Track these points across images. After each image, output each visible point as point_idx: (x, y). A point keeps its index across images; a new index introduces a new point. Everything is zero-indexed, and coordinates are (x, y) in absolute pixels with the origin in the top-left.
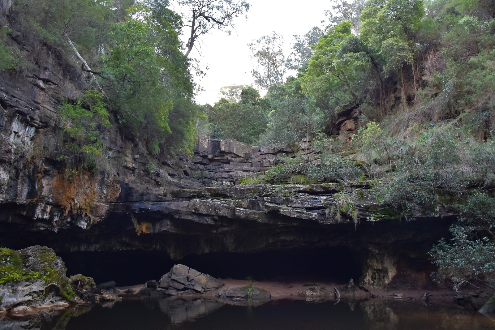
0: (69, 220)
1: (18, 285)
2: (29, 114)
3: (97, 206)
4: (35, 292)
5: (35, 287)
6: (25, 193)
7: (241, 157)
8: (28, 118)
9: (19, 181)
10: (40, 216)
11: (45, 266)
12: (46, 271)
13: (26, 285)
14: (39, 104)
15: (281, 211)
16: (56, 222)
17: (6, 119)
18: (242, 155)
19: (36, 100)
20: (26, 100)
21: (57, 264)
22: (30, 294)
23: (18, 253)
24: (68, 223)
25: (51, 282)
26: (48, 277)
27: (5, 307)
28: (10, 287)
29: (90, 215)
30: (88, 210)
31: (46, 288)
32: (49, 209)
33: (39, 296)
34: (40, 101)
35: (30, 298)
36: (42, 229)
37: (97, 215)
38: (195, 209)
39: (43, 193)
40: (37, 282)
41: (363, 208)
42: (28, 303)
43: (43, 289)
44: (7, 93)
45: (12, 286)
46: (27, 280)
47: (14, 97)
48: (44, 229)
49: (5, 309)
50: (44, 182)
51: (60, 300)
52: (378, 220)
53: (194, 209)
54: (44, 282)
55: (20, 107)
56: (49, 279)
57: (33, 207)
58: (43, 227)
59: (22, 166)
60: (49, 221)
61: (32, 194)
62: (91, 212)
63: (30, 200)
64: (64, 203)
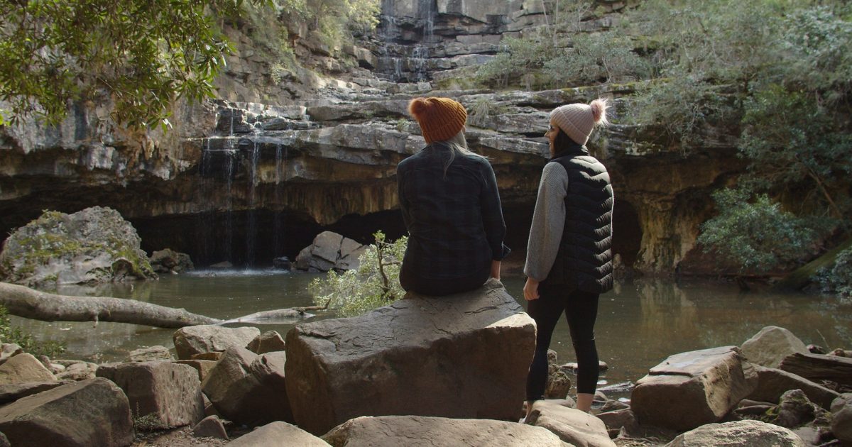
0: (142, 167)
1: (76, 260)
3: (184, 144)
4: (98, 269)
5: (98, 262)
6: (73, 131)
7: (481, 22)
10: (98, 165)
12: (111, 242)
13: (87, 260)
15: (482, 139)
16: (122, 171)
18: (484, 19)
21: (125, 232)
22: (92, 272)
23: (72, 217)
24: (142, 172)
25: (119, 256)
26: (114, 249)
28: (66, 261)
29: (173, 159)
30: (170, 151)
31: (113, 264)
32: (109, 154)
33: (105, 274)
35: (93, 276)
36: (103, 182)
37: (185, 157)
38: (342, 141)
40: (101, 256)
41: (620, 132)
42: (92, 282)
43: (110, 265)
45: (70, 260)
46: (88, 253)
48: (106, 182)
50: (99, 113)
52: (644, 153)
53: (340, 141)
54: (109, 256)
56: (116, 252)
57: (85, 152)
58: (104, 180)
60: (112, 172)
61: (82, 132)
62: (175, 152)
63: (80, 142)
64: (131, 142)
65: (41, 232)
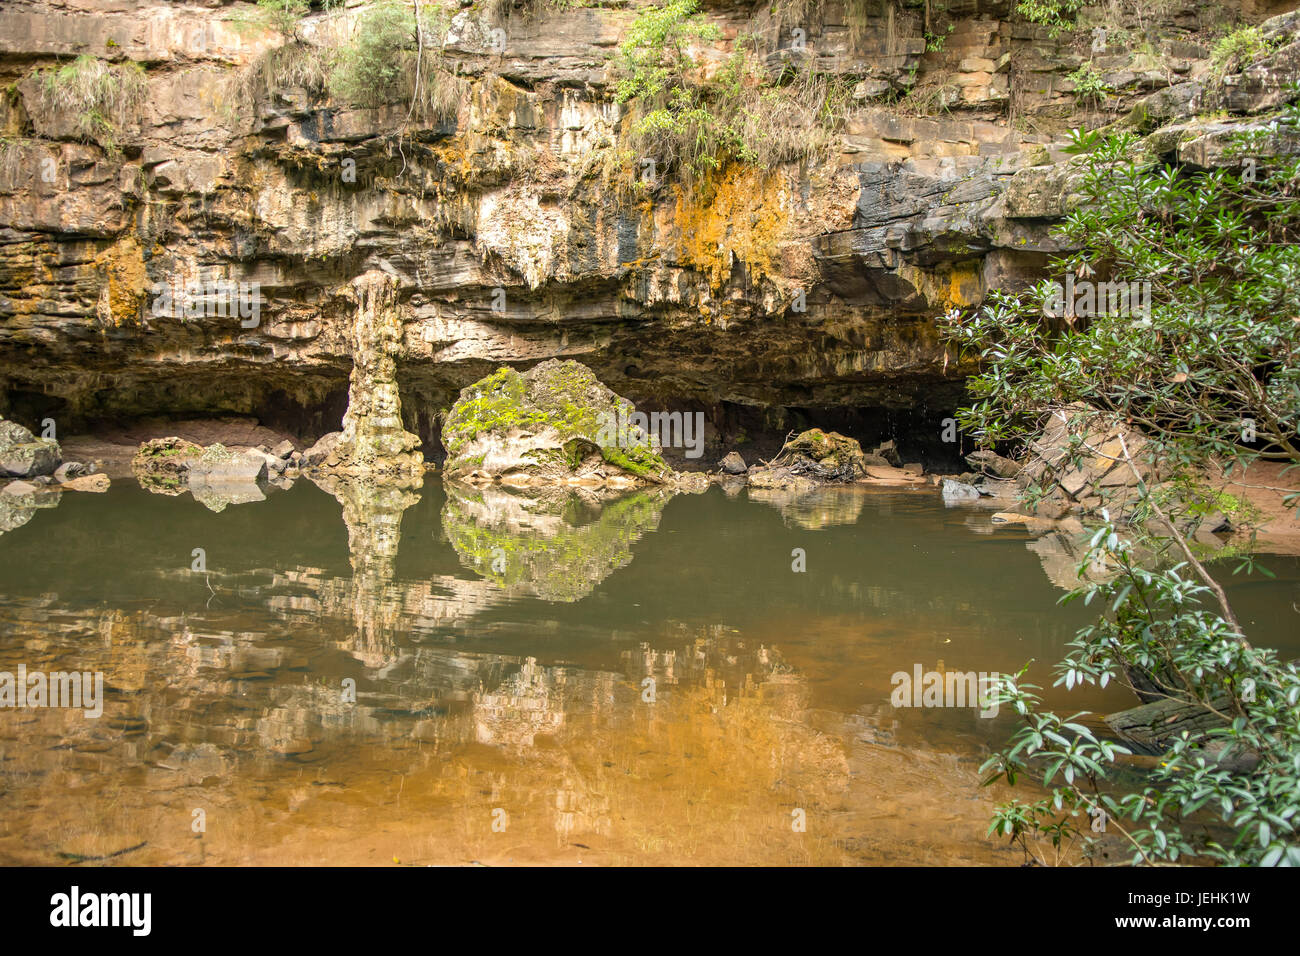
1: (510, 435)
2: (587, 79)
3: (786, 250)
4: (541, 450)
5: (540, 441)
6: (614, 251)
8: (589, 89)
9: (599, 228)
10: (659, 297)
11: (565, 400)
12: (563, 412)
13: (523, 437)
14: (614, 44)
16: (708, 304)
17: (539, 110)
19: (601, 40)
20: (574, 52)
21: (591, 397)
22: (530, 453)
23: (522, 374)
24: (741, 303)
25: (576, 432)
26: (569, 422)
27: (490, 472)
28: (498, 437)
29: (773, 278)
30: (766, 266)
31: (565, 444)
32: (675, 280)
33: (553, 459)
34: (612, 38)
35: (534, 461)
36: (686, 324)
37: (793, 274)
39: (656, 246)
40: (545, 432)
42: (531, 469)
43: (560, 446)
44: (523, 57)
45: (503, 437)
46: (523, 426)
47: (542, 58)
48: (690, 324)
49: (487, 475)
50: (659, 218)
51: (622, 475)
54: (556, 431)
55: (561, 72)
56: (570, 427)
57: (644, 277)
58: (685, 319)
59: (598, 196)
61: (628, 251)
62: (776, 268)
63: (627, 267)
64: (701, 259)
65: (479, 395)
